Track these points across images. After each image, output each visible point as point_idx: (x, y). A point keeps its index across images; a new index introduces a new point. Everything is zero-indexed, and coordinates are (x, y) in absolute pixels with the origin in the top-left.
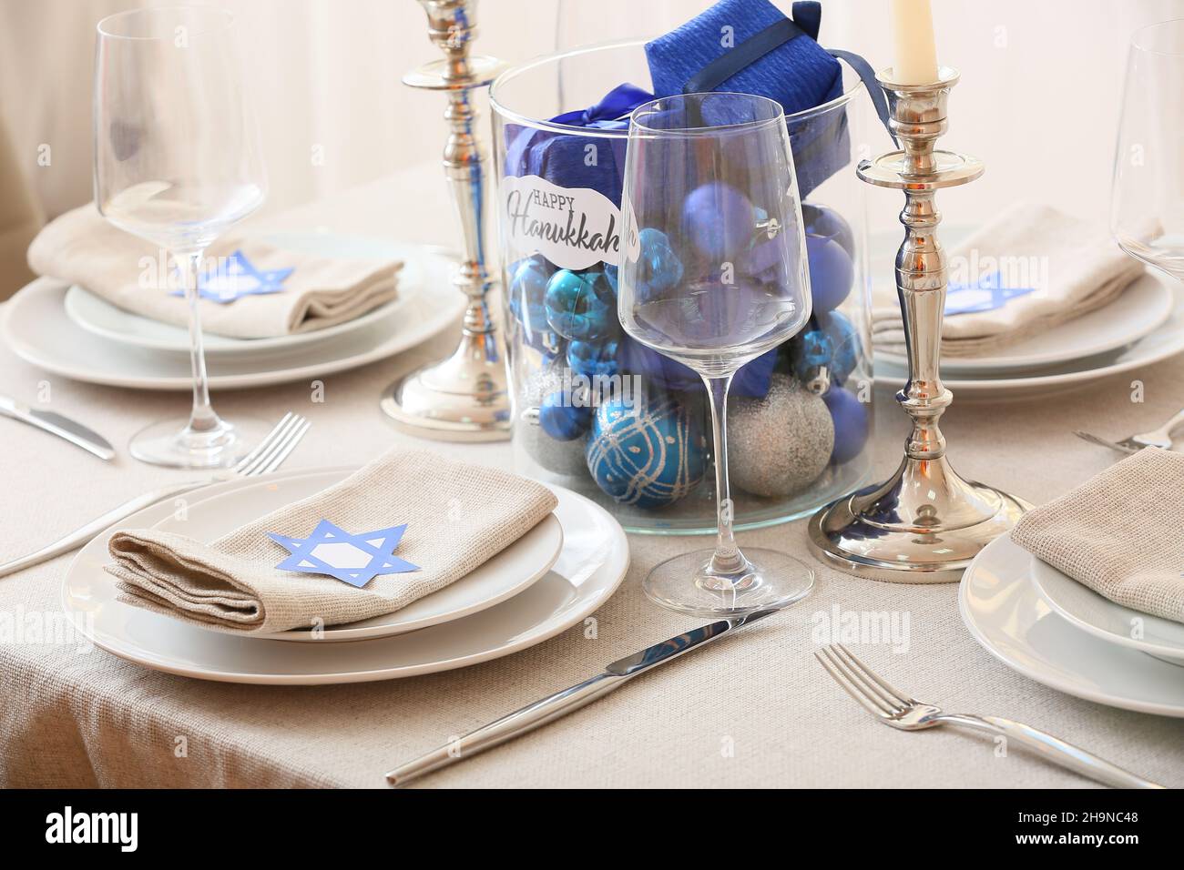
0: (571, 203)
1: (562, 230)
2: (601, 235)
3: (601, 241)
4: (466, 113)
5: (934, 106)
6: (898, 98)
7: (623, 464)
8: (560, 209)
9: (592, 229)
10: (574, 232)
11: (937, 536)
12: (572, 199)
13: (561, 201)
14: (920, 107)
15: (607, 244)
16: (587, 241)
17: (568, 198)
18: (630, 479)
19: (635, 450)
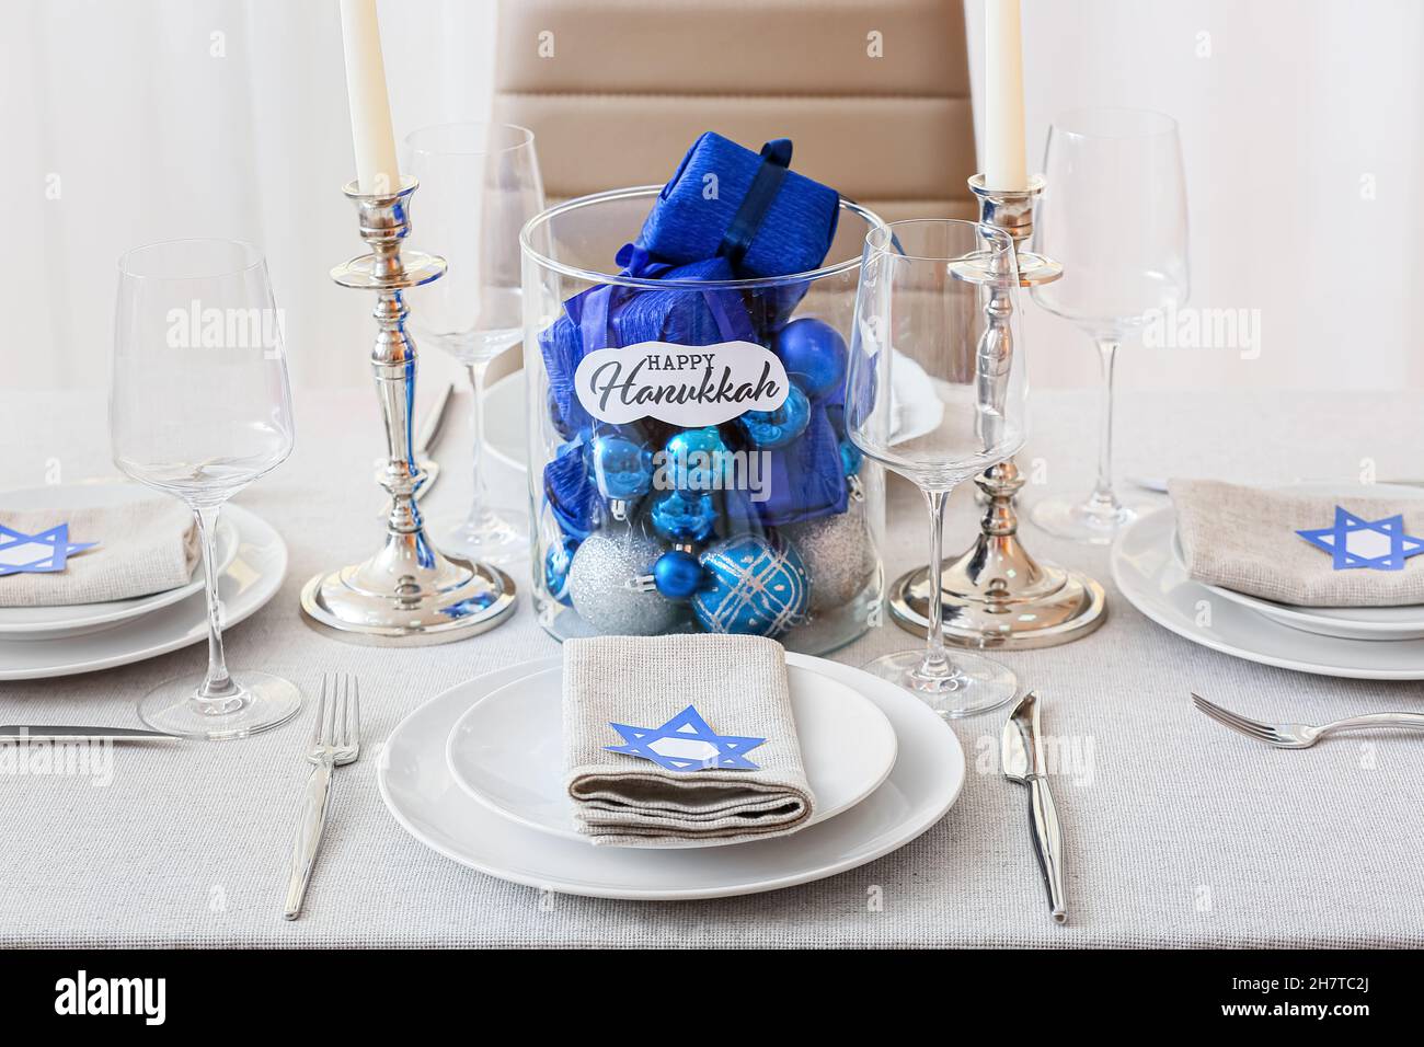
0: (709, 361)
1: (693, 389)
2: (750, 384)
3: (750, 390)
4: (399, 310)
5: (1028, 207)
6: (996, 205)
7: (770, 605)
8: (693, 368)
9: (736, 381)
10: (712, 388)
11: (1008, 607)
12: (712, 356)
13: (695, 361)
14: (1015, 211)
15: (759, 391)
16: (731, 394)
17: (706, 356)
18: (775, 617)
19: (779, 588)
